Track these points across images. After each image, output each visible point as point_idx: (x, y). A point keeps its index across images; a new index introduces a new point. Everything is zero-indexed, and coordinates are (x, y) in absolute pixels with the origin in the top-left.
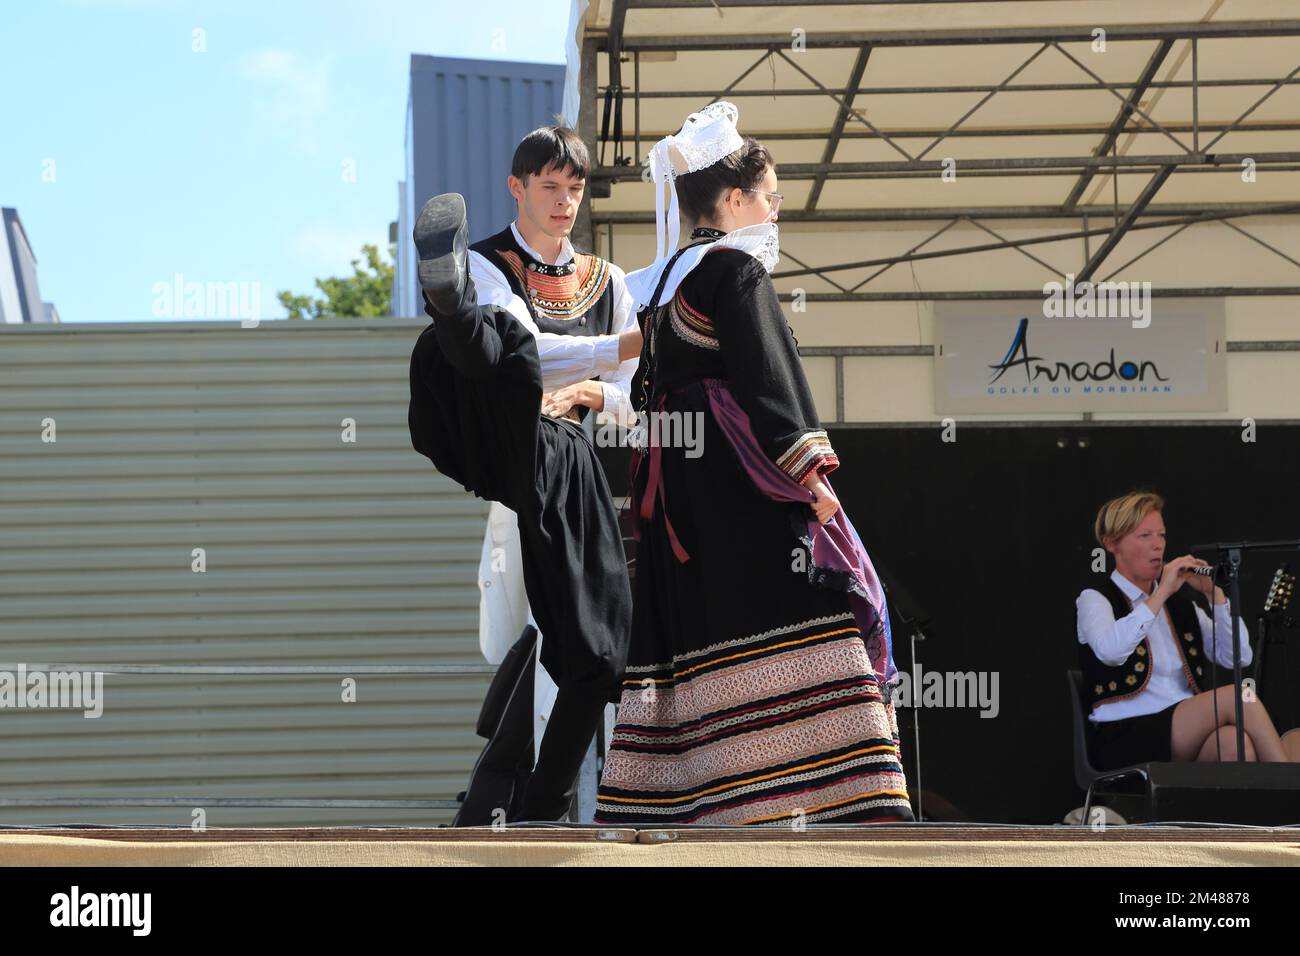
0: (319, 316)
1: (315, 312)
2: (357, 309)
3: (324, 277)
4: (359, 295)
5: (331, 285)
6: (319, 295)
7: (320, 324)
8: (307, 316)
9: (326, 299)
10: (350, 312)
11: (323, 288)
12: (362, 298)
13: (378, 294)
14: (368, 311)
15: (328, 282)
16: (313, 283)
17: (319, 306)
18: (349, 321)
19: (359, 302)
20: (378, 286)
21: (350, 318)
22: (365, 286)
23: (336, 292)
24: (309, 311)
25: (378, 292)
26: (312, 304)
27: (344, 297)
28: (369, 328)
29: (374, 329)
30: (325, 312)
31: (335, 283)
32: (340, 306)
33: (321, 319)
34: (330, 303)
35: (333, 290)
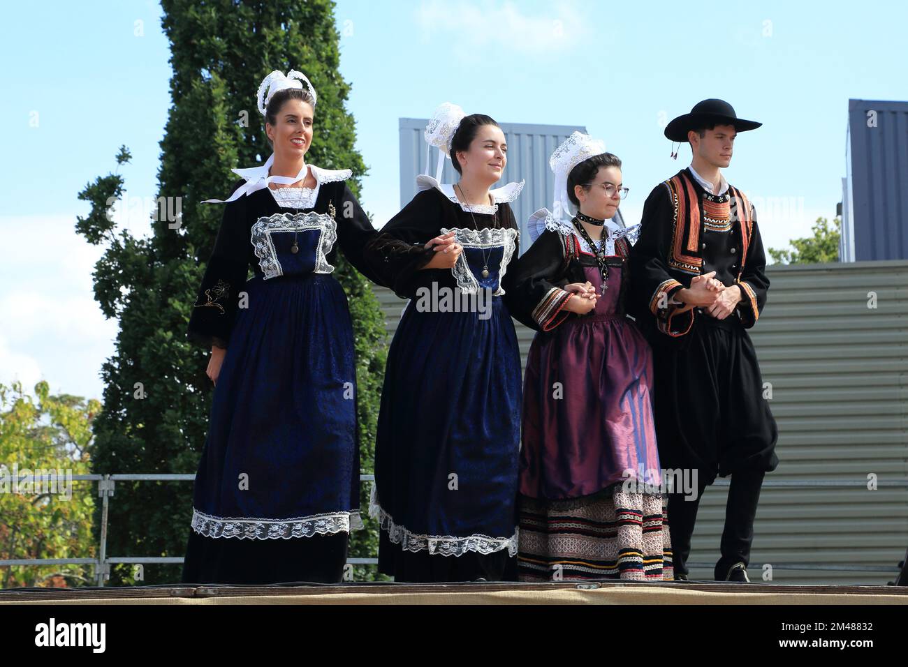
0: (792, 263)
1: (790, 260)
2: (817, 257)
3: (796, 238)
4: (817, 248)
5: (800, 243)
6: (793, 250)
7: (795, 267)
8: (787, 263)
9: (797, 252)
10: (812, 259)
11: (794, 245)
12: (819, 251)
13: (828, 248)
14: (824, 258)
15: (797, 242)
16: (789, 243)
17: (793, 256)
18: (812, 265)
19: (817, 252)
20: (828, 242)
21: (812, 262)
22: (821, 243)
23: (804, 247)
24: (787, 259)
25: (829, 245)
26: (789, 255)
27: (808, 249)
28: (827, 270)
29: (831, 270)
30: (797, 260)
31: (804, 242)
32: (805, 255)
33: (794, 264)
34: (800, 254)
35: (801, 246)
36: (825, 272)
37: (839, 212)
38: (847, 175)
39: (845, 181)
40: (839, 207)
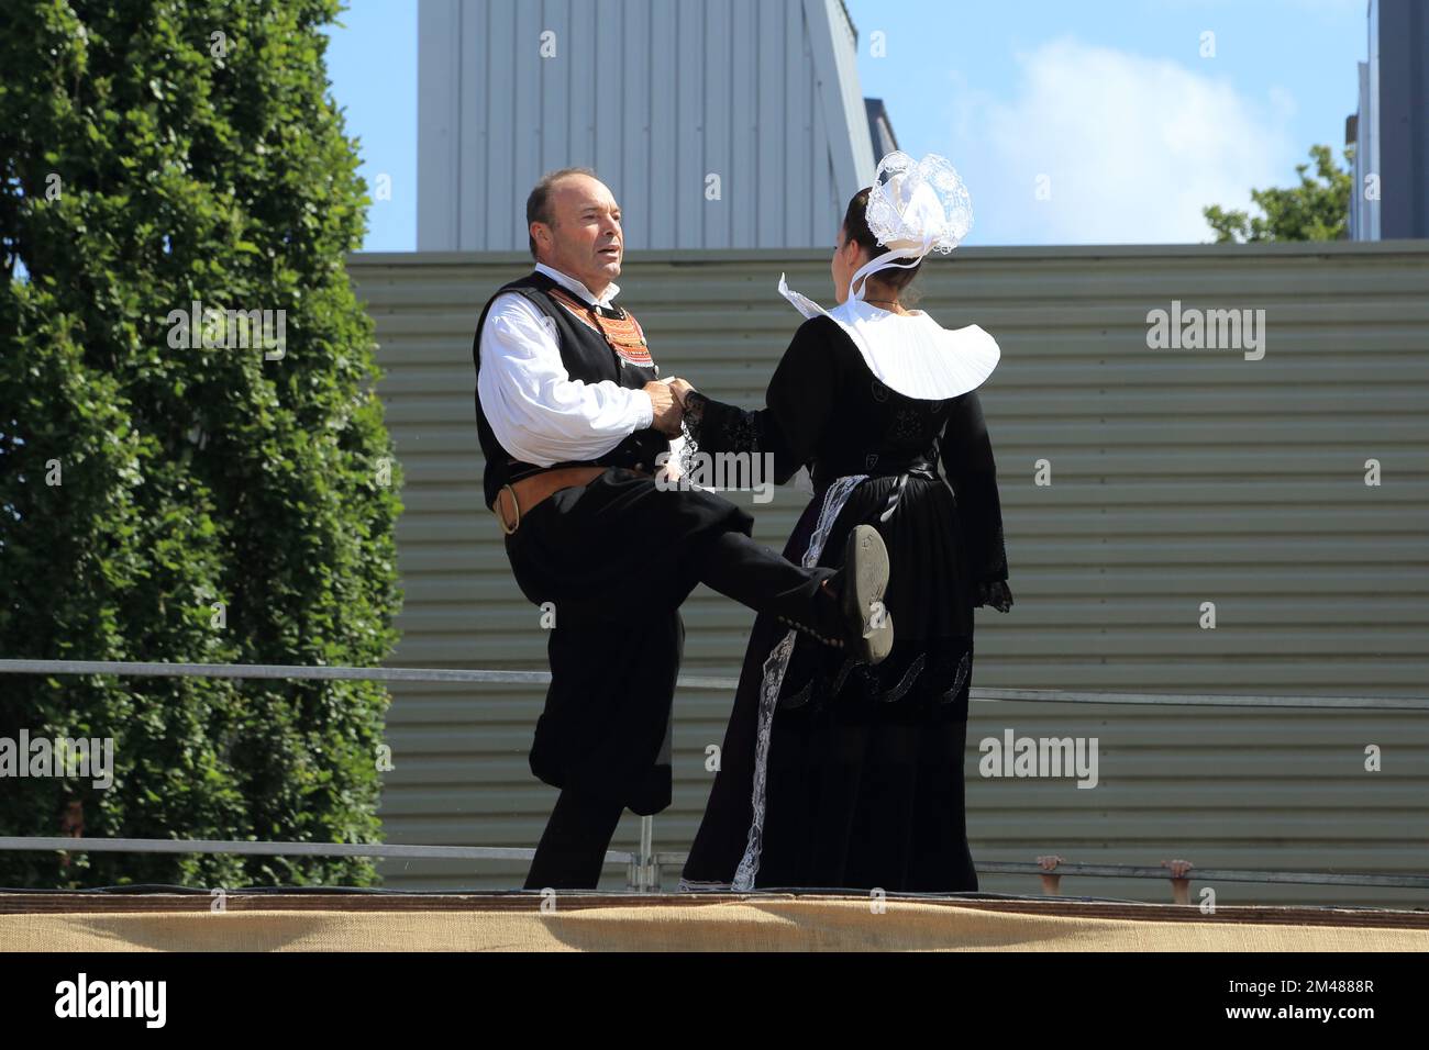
0: (1255, 239)
1: (1250, 235)
2: (1305, 230)
3: (1263, 188)
4: (1306, 211)
5: (1272, 198)
6: (1256, 212)
7: (1257, 249)
8: (1240, 239)
9: (1264, 216)
10: (1296, 234)
11: (1261, 202)
12: (1311, 217)
13: (1331, 210)
14: (1318, 233)
15: (1267, 195)
16: (1250, 196)
17: (1256, 226)
18: (1294, 246)
19: (1307, 220)
20: (1331, 200)
21: (1296, 241)
22: (1314, 199)
23: (1279, 207)
24: (1243, 233)
25: (1331, 207)
26: (1248, 224)
27: (1287, 214)
28: (1319, 255)
30: (1262, 234)
31: (1278, 196)
32: (1282, 225)
33: (1257, 243)
34: (1269, 222)
35: (1274, 205)
36: (1316, 260)
37: (1351, 134)
38: (1369, 58)
39: (1363, 68)
40: (1352, 123)
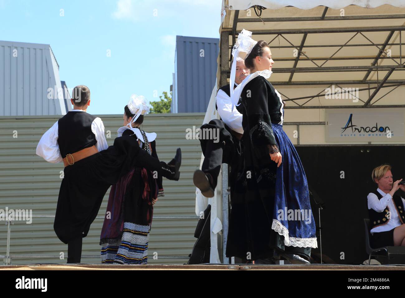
0: (150, 113)
2: (162, 111)
3: (152, 101)
4: (162, 106)
5: (154, 104)
7: (151, 115)
9: (152, 107)
11: (151, 105)
13: (167, 106)
14: (164, 111)
15: (153, 103)
17: (151, 110)
18: (159, 114)
19: (162, 108)
20: (167, 104)
21: (159, 113)
22: (164, 104)
23: (156, 106)
27: (158, 107)
28: (164, 117)
29: (166, 117)
30: (152, 112)
31: (155, 103)
32: (156, 110)
33: (151, 114)
34: (153, 109)
35: (155, 105)
36: (163, 118)
37: (171, 90)
38: (175, 72)
39: (174, 74)
40: (171, 87)
